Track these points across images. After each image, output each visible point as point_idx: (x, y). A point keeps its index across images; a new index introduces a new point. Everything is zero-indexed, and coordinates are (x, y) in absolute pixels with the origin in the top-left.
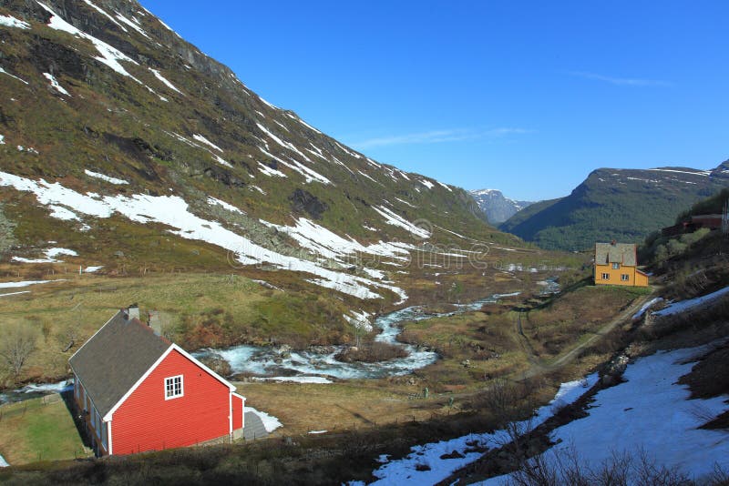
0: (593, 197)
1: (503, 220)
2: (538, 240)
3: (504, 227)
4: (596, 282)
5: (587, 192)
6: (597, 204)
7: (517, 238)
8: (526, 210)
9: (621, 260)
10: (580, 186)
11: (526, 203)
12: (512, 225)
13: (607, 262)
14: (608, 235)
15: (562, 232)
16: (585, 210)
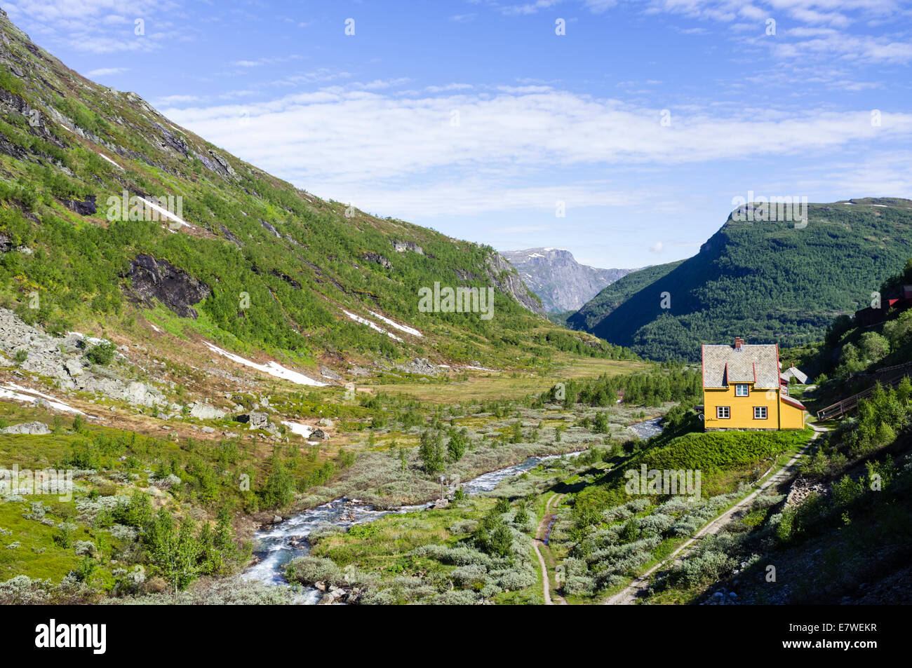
0: (738, 257)
1: (576, 306)
2: (643, 342)
3: (577, 320)
4: (707, 425)
5: (727, 246)
6: (747, 271)
7: (598, 341)
8: (619, 285)
9: (749, 379)
10: (715, 236)
11: (617, 271)
12: (592, 314)
13: (725, 382)
14: (769, 328)
15: (686, 325)
16: (728, 282)
